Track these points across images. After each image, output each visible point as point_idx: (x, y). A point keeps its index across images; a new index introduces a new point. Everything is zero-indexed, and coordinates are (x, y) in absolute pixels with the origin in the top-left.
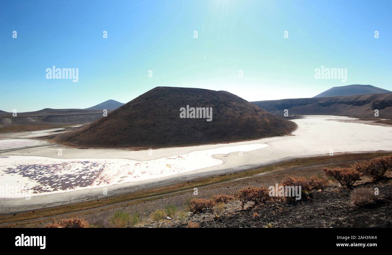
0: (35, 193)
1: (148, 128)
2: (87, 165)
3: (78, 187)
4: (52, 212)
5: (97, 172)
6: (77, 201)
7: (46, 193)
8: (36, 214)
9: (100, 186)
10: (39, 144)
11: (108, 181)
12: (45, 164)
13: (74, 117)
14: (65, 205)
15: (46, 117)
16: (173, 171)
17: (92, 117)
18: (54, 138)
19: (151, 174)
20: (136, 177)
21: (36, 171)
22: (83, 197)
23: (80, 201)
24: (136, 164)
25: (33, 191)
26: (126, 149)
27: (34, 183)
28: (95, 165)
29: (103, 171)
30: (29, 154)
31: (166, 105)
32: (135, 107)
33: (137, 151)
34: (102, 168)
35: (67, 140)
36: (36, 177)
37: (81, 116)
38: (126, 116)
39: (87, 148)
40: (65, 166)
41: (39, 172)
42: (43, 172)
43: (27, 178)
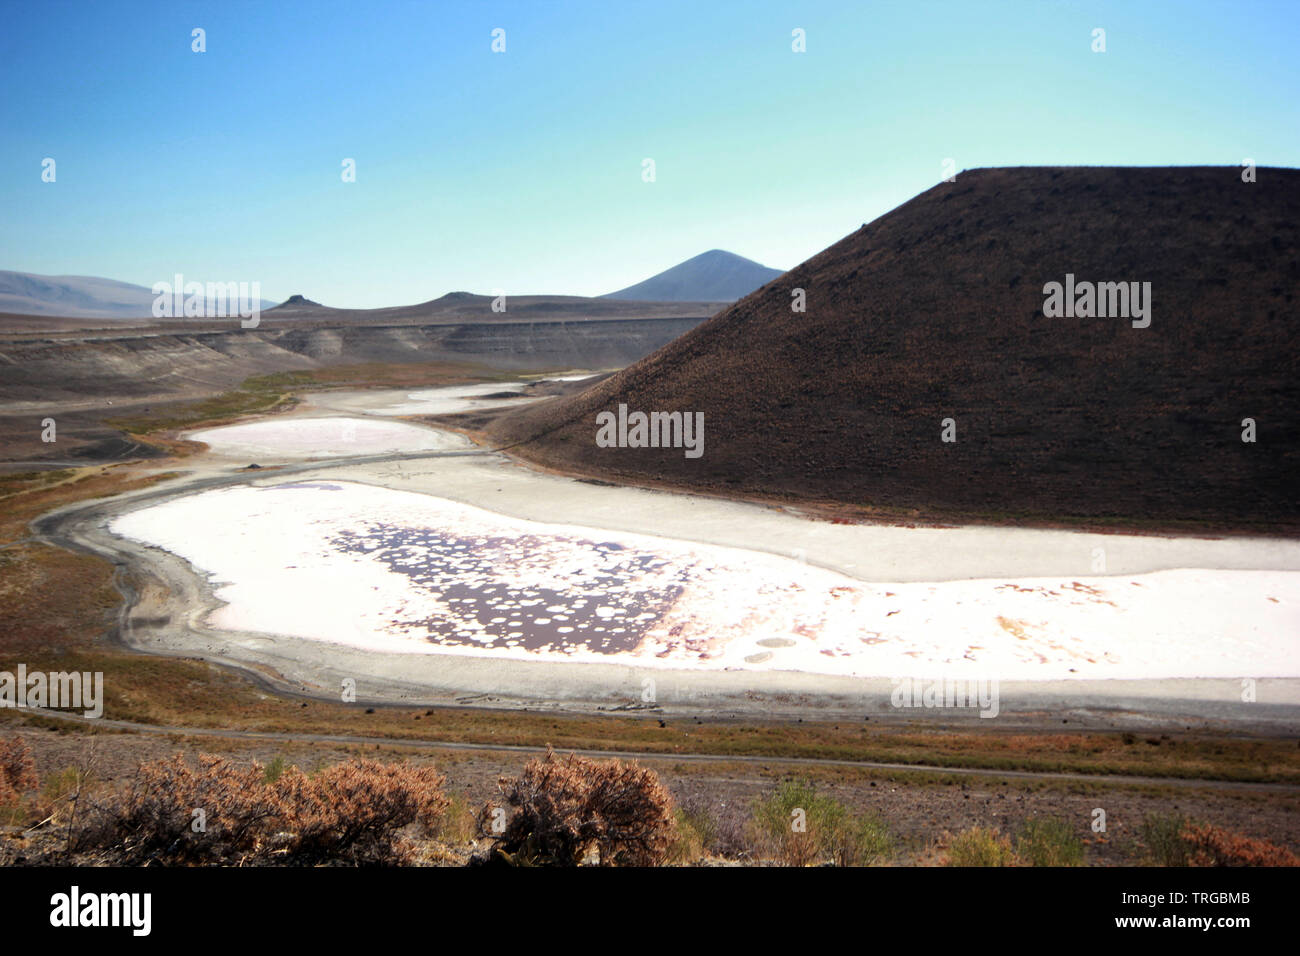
0: (432, 640)
1: (902, 407)
2: (614, 560)
3: (583, 647)
4: (493, 731)
5: (657, 596)
6: (579, 707)
7: (469, 650)
8: (439, 723)
9: (670, 662)
10: (437, 448)
11: (704, 649)
12: (462, 532)
13: (557, 333)
14: (537, 712)
15: (453, 329)
16: (1037, 660)
17: (629, 336)
18: (488, 426)
19: (911, 653)
20: (835, 652)
21: (432, 555)
22: (604, 694)
23: (593, 708)
24: (837, 592)
25: (423, 631)
26: (787, 508)
27: (427, 604)
28: (649, 565)
29: (683, 598)
30: (406, 483)
31: (1014, 282)
32: (836, 290)
33: (839, 527)
34: (677, 584)
35: (535, 438)
36: (432, 580)
37: (585, 332)
38: (789, 338)
39: (613, 485)
40: (532, 551)
41: (441, 560)
42: (455, 563)
43: (404, 578)
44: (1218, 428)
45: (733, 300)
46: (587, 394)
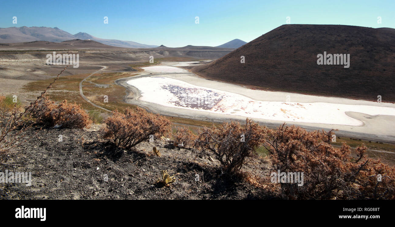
0: (175, 105)
1: (267, 69)
2: (210, 93)
3: (202, 108)
4: (182, 121)
5: (216, 100)
6: (199, 119)
7: (182, 107)
8: (174, 119)
9: (217, 112)
10: (182, 72)
11: (223, 110)
12: (184, 87)
13: (207, 53)
14: (191, 119)
15: (188, 52)
16: (287, 117)
17: (219, 54)
18: (191, 69)
19: (262, 114)
20: (248, 113)
21: (178, 91)
22: (204, 117)
23: (201, 119)
24: (250, 102)
25: (174, 104)
26: (243, 86)
27: (176, 99)
28: (216, 95)
29: (221, 101)
30: (176, 78)
31: (291, 46)
32: (256, 46)
33: (253, 90)
34: (221, 98)
35: (199, 71)
36: (177, 95)
37: (211, 53)
38: (247, 55)
39: (212, 80)
40: (196, 91)
41: (179, 91)
42: (182, 92)
43: (172, 94)
44: (331, 75)
45: (237, 48)
46: (209, 64)
